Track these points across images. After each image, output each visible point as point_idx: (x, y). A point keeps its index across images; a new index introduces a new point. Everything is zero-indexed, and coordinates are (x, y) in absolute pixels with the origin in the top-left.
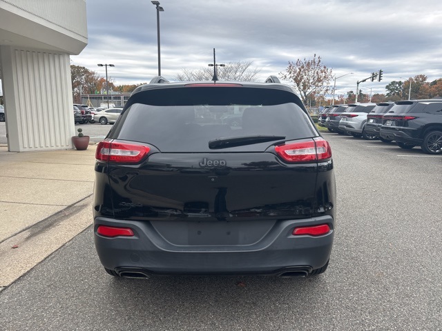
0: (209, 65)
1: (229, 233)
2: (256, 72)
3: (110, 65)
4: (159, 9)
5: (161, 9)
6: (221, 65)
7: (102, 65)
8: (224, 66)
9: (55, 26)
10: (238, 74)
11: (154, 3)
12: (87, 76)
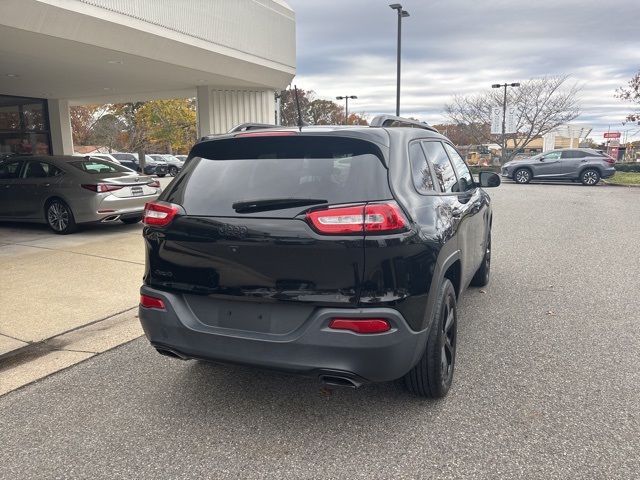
0: (494, 86)
1: (261, 317)
2: (574, 91)
3: (352, 97)
4: (402, 14)
5: (405, 14)
6: (513, 85)
7: (341, 98)
8: (518, 85)
9: (252, 57)
10: (543, 96)
11: (394, 7)
12: (334, 113)
